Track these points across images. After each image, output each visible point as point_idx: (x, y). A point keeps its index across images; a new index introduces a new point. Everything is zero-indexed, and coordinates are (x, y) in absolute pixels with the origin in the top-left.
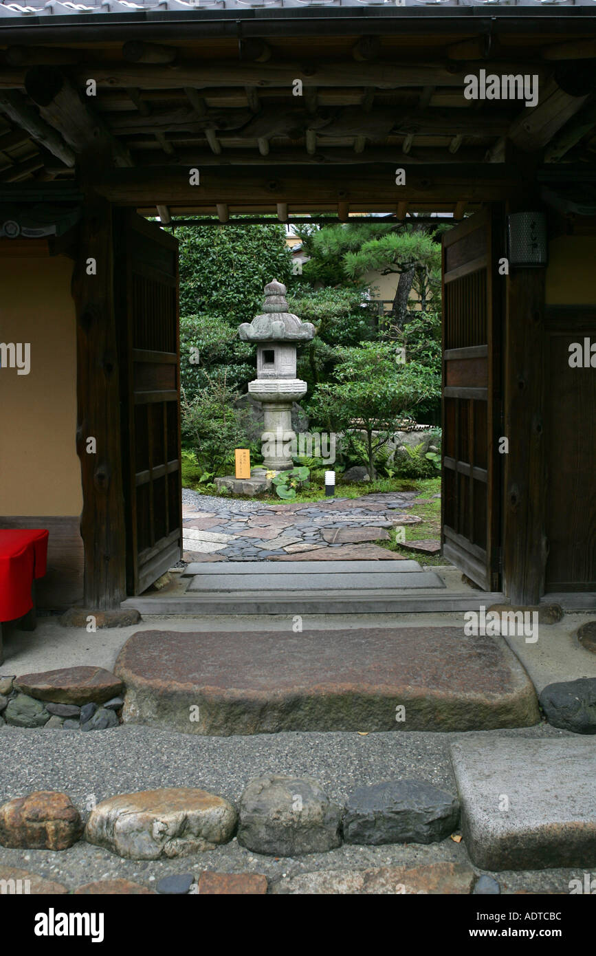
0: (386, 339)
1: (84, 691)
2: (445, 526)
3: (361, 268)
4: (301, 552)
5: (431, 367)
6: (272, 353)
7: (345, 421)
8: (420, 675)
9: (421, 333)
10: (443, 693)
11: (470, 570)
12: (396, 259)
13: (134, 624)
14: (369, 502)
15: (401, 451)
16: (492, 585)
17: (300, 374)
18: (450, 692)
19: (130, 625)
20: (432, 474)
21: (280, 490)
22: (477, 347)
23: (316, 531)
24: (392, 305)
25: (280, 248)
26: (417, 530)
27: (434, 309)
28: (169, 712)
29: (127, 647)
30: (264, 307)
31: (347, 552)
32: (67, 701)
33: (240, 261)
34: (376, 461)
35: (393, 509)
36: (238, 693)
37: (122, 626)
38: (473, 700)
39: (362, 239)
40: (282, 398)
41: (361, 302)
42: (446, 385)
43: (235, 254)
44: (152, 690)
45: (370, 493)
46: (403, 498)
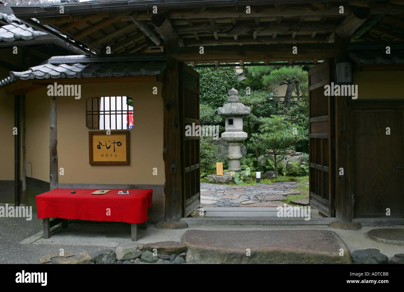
0: (282, 114)
1: (172, 249)
2: (311, 192)
3: (270, 82)
4: (249, 204)
5: (302, 127)
6: (232, 120)
7: (264, 150)
8: (303, 246)
9: (298, 111)
10: (312, 252)
11: (322, 209)
12: (286, 78)
13: (186, 228)
14: (276, 185)
15: (289, 164)
16: (332, 215)
17: (245, 130)
18: (315, 251)
19: (184, 228)
20: (304, 174)
21: (236, 180)
22: (324, 117)
23: (254, 196)
24: (284, 98)
25: (233, 73)
26: (298, 196)
27: (303, 100)
28: (205, 258)
29: (185, 235)
30: (229, 100)
31: (269, 204)
32: (165, 253)
33: (216, 80)
34: (278, 169)
35: (287, 188)
36: (232, 250)
37: (181, 229)
38: (324, 255)
39: (271, 69)
40: (237, 140)
41: (270, 97)
42: (311, 133)
43: (214, 76)
44: (198, 250)
45: (276, 182)
46: (292, 184)
